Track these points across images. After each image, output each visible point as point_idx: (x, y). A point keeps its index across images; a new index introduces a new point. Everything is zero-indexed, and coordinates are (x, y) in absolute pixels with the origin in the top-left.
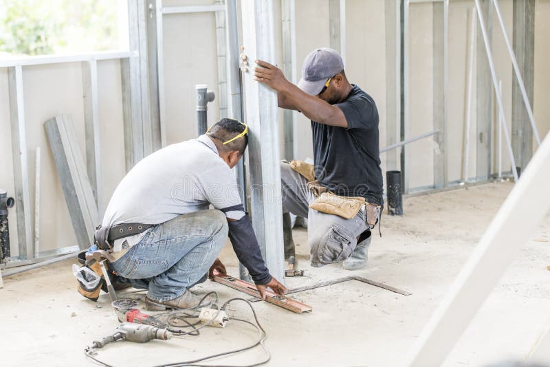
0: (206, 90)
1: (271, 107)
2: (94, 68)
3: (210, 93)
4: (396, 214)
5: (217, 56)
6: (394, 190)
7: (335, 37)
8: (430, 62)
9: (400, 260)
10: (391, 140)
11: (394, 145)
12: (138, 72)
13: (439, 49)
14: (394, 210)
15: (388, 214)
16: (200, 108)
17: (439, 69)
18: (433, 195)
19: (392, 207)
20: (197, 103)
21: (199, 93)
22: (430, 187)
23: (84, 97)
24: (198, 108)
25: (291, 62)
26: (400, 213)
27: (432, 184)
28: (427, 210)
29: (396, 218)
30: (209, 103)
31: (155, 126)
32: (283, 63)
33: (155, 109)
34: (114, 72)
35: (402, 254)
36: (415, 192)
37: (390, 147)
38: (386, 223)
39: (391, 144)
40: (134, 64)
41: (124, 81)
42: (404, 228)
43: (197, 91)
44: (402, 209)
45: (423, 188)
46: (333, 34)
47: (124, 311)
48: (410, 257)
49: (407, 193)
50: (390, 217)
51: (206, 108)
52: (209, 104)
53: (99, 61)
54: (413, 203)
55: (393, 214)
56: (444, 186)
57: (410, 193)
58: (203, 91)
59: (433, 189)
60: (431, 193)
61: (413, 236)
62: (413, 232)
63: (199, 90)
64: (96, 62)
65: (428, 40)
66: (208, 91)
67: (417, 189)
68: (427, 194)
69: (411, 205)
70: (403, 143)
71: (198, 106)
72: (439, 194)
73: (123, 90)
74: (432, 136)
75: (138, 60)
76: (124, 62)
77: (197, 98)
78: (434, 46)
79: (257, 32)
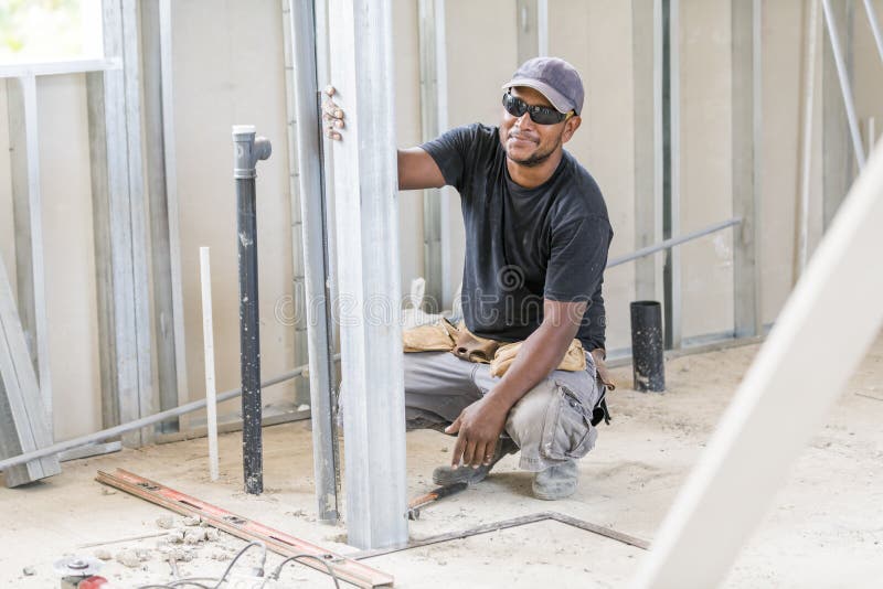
0: (253, 135)
1: (384, 170)
2: (30, 91)
3: (262, 143)
4: (651, 389)
5: (285, 68)
6: (646, 340)
7: (527, 29)
8: (725, 79)
9: (648, 480)
10: (645, 238)
11: (648, 249)
12: (121, 100)
13: (742, 54)
14: (645, 380)
15: (635, 389)
16: (240, 173)
17: (743, 94)
18: (731, 350)
19: (642, 374)
20: (236, 163)
21: (239, 142)
22: (727, 336)
23: (11, 150)
24: (236, 172)
25: (435, 81)
26: (658, 386)
27: (730, 328)
28: (716, 381)
29: (651, 398)
30: (259, 162)
31: (158, 210)
32: (421, 82)
33: (157, 175)
34: (71, 100)
35: (653, 469)
36: (696, 345)
37: (643, 251)
38: (628, 407)
39: (644, 245)
40: (112, 85)
41: (94, 118)
42: (665, 417)
43: (235, 139)
44: (662, 379)
45: (714, 336)
46: (524, 23)
47: (76, 580)
48: (670, 474)
49: (678, 346)
50: (639, 395)
51: (253, 173)
52: (260, 165)
53: (41, 80)
54: (687, 367)
55: (643, 388)
56: (755, 334)
57: (683, 346)
58: (249, 139)
59: (732, 339)
60: (727, 348)
61: (681, 432)
62: (681, 425)
63: (239, 135)
64: (34, 80)
65: (722, 36)
66: (257, 139)
67: (699, 338)
68: (719, 349)
69: (684, 370)
70: (668, 242)
71: (237, 170)
72: (743, 348)
73: (92, 136)
74: (730, 229)
75: (122, 74)
76: (92, 80)
77: (236, 153)
78: (733, 46)
79: (356, 21)
